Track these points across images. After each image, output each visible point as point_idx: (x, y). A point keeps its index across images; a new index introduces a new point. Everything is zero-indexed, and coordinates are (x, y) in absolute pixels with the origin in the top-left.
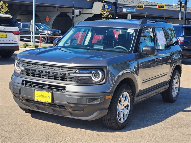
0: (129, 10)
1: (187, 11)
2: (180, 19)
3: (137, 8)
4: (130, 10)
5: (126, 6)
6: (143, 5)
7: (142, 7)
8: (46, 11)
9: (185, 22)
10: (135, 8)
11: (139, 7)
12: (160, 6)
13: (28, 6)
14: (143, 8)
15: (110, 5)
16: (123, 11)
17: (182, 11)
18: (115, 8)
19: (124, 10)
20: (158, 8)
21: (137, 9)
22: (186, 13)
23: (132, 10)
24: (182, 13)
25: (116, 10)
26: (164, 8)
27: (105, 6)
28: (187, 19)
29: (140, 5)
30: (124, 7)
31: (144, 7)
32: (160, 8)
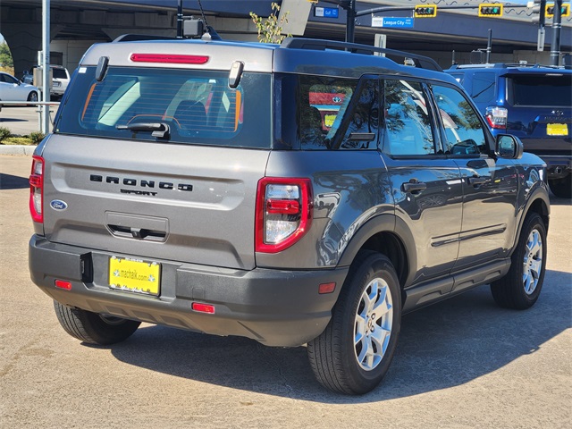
0: (391, 23)
1: (562, 24)
2: (542, 50)
3: (417, 16)
4: (393, 21)
5: (382, 8)
6: (436, 6)
7: (432, 13)
8: (137, 24)
9: (557, 58)
10: (410, 15)
11: (421, 11)
12: (487, 10)
13: (82, 10)
14: (435, 15)
15: (333, 6)
16: (373, 25)
17: (546, 22)
18: (348, 16)
19: (377, 22)
20: (480, 15)
21: (416, 18)
22: (559, 30)
23: (402, 23)
24: (549, 29)
25: (351, 23)
26: (500, 16)
27: (317, 9)
28: (563, 49)
29: (425, 6)
30: (377, 13)
31: (438, 13)
32: (486, 16)
